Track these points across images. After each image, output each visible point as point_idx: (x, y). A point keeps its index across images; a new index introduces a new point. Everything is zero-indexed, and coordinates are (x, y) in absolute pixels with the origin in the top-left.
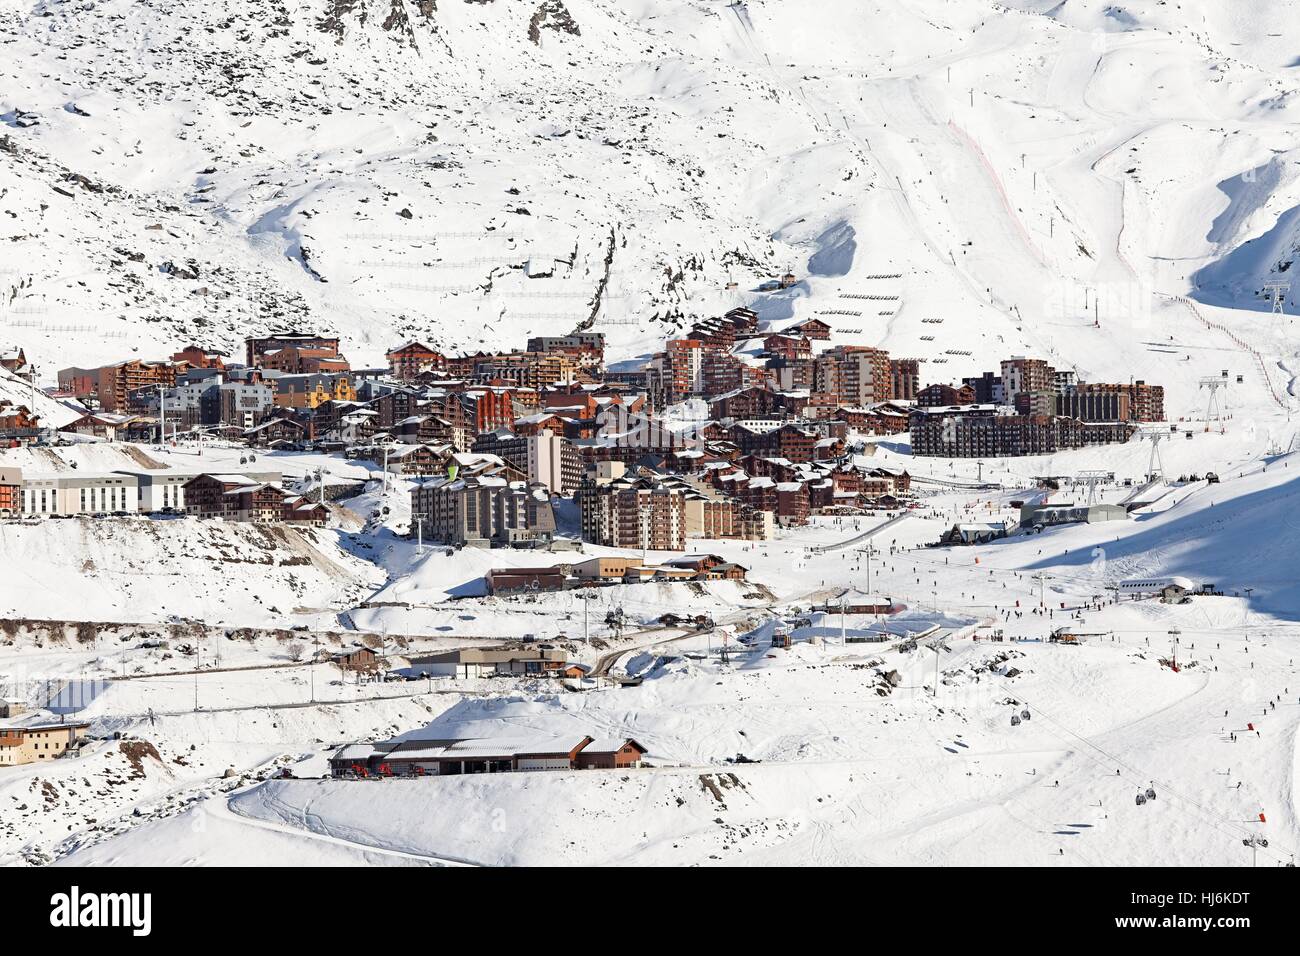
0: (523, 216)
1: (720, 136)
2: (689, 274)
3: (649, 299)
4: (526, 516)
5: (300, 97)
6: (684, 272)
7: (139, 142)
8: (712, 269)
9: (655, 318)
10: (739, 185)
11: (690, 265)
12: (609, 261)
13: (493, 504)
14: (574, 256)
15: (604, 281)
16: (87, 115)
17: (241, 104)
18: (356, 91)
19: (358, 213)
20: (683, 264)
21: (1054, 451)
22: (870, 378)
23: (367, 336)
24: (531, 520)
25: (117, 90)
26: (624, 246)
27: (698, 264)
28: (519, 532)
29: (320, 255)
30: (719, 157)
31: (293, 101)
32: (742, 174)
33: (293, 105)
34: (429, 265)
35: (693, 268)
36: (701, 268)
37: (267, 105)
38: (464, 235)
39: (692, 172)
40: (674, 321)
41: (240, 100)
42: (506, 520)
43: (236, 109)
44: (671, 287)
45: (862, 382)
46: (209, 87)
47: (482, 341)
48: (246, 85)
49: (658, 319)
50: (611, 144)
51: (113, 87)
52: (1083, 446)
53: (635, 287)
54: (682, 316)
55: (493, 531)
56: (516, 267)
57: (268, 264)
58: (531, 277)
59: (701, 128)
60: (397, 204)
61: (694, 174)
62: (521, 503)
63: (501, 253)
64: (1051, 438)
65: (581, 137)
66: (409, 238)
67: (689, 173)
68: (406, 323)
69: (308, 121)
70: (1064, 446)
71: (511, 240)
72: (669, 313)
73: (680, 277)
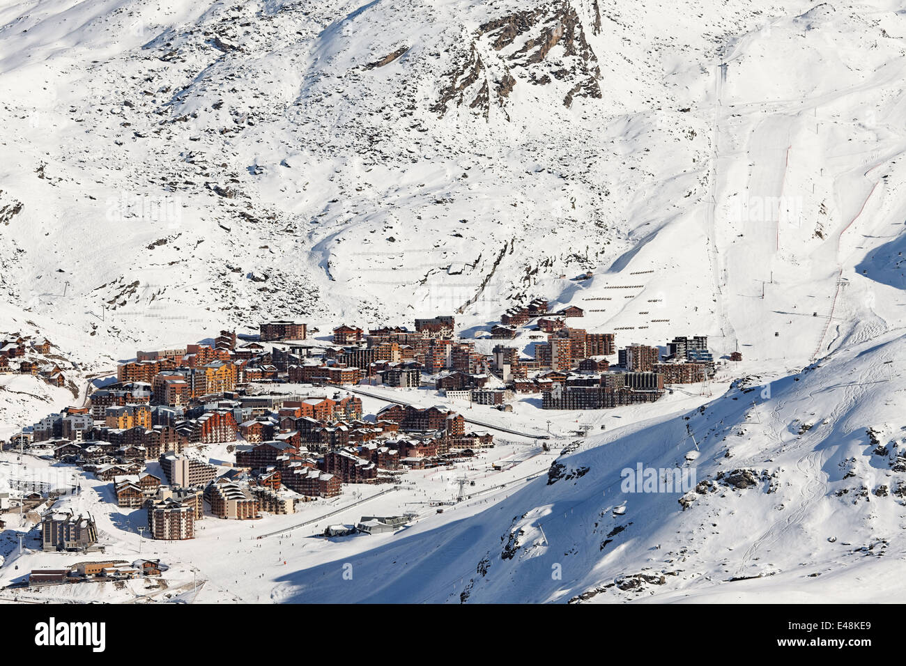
0: (459, 238)
1: (632, 168)
2: (542, 269)
3: (510, 285)
4: (75, 535)
5: (405, 152)
6: (539, 267)
7: (307, 183)
8: (558, 266)
9: (510, 297)
10: (627, 200)
11: (544, 264)
12: (497, 263)
13: (58, 529)
14: (477, 262)
15: (490, 276)
16: (289, 167)
17: (371, 158)
18: (437, 147)
19: (366, 240)
20: (540, 264)
21: (615, 407)
22: (557, 354)
23: (343, 313)
24: (77, 537)
25: (313, 150)
26: (511, 254)
27: (550, 263)
28: (70, 544)
29: (336, 265)
30: (625, 182)
31: (400, 155)
32: (632, 193)
33: (399, 158)
34: (395, 269)
35: (546, 266)
36: (551, 265)
37: (385, 158)
38: (420, 251)
39: (602, 193)
40: (520, 299)
41: (372, 156)
42: (65, 537)
43: (366, 162)
44: (527, 278)
45: (553, 356)
46: (358, 148)
47: (403, 315)
48: (377, 147)
49: (511, 298)
50: (562, 177)
51: (312, 149)
52: (631, 403)
53: (505, 279)
54: (525, 296)
55: (58, 542)
56: (443, 269)
57: (311, 270)
58: (450, 274)
59: (624, 163)
60: (389, 233)
61: (603, 194)
62: (73, 528)
63: (437, 260)
64: (613, 400)
65: (549, 172)
66: (388, 254)
67: (600, 194)
68: (366, 305)
69: (403, 167)
70: (620, 404)
71: (445, 253)
72: (519, 294)
73: (536, 271)
